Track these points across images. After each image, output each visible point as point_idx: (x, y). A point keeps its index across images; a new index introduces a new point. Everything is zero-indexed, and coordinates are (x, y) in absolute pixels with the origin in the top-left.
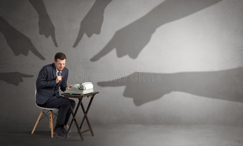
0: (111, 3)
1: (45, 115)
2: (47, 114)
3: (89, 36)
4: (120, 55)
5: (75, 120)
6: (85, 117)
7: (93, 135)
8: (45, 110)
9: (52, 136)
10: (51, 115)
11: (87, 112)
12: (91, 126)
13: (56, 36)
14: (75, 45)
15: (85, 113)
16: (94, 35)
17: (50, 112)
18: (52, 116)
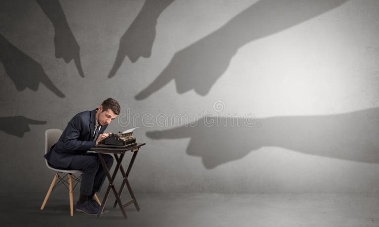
0: (172, 5)
1: (62, 181)
2: (65, 179)
3: (134, 60)
4: (181, 90)
5: (113, 187)
6: (126, 181)
7: (138, 209)
8: (62, 173)
9: (72, 214)
10: (70, 181)
11: (127, 175)
12: (135, 195)
13: (82, 61)
14: (112, 74)
15: (126, 175)
16: (141, 59)
17: (69, 176)
18: (72, 183)
